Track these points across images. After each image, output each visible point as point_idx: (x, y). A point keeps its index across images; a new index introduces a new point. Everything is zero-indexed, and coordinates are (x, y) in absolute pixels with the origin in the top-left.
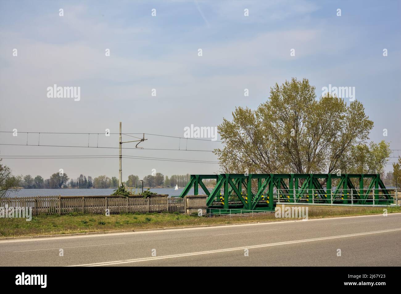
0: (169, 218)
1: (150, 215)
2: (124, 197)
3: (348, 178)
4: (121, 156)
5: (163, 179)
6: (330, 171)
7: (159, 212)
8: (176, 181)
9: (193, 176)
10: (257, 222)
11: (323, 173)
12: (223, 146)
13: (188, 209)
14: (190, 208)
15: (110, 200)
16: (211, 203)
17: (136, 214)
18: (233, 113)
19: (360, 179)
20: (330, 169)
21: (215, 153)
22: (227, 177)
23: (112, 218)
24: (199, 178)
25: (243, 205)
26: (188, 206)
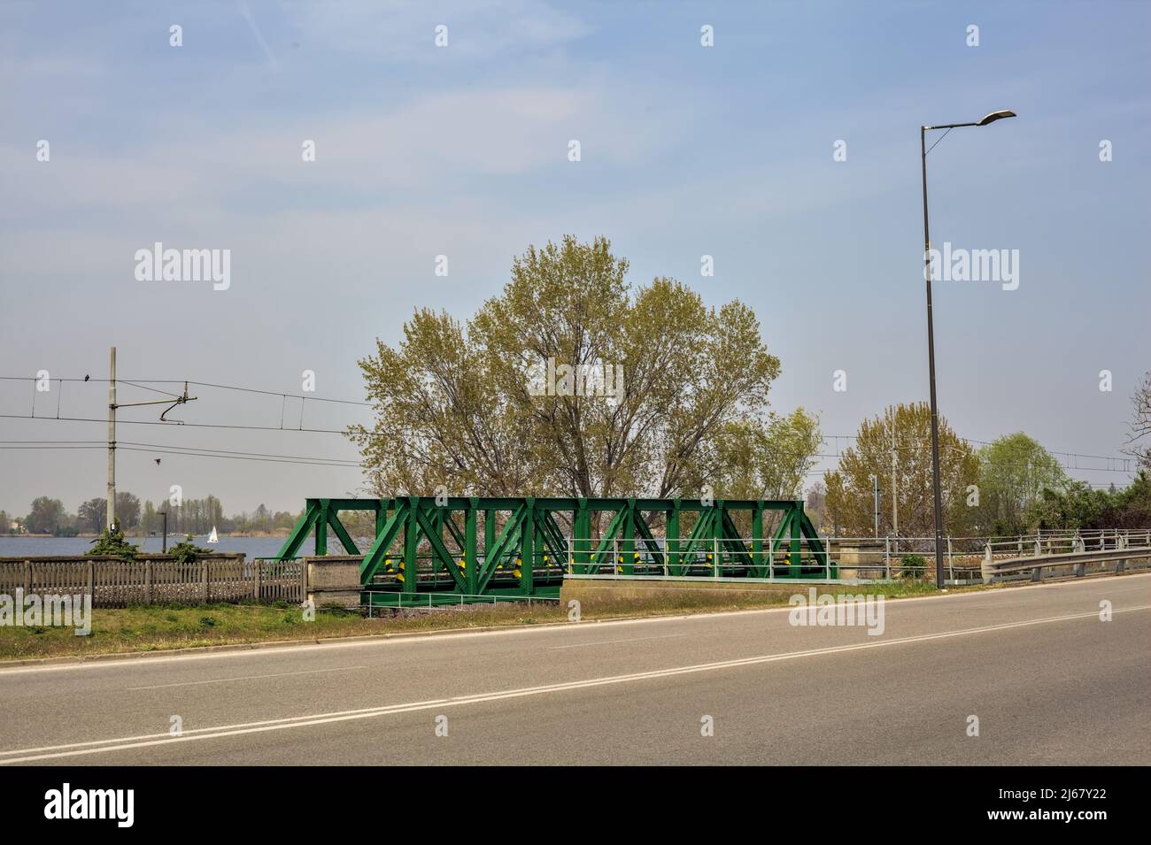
0: (264, 619)
1: (211, 609)
2: (123, 559)
3: (725, 511)
4: (114, 443)
5: (139, 511)
6: (664, 491)
7: (234, 602)
8: (176, 516)
9: (314, 504)
10: (596, 619)
11: (644, 496)
12: (371, 416)
13: (312, 593)
14: (317, 592)
15: (100, 568)
16: (370, 577)
17: (172, 608)
18: (405, 327)
19: (754, 512)
20: (663, 485)
21: (351, 436)
22: (414, 505)
23: (109, 619)
24: (329, 508)
25: (455, 583)
26: (312, 583)
